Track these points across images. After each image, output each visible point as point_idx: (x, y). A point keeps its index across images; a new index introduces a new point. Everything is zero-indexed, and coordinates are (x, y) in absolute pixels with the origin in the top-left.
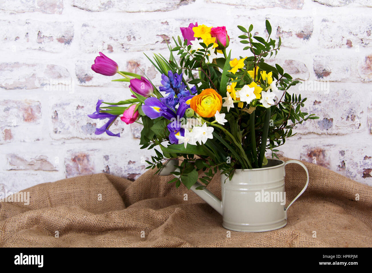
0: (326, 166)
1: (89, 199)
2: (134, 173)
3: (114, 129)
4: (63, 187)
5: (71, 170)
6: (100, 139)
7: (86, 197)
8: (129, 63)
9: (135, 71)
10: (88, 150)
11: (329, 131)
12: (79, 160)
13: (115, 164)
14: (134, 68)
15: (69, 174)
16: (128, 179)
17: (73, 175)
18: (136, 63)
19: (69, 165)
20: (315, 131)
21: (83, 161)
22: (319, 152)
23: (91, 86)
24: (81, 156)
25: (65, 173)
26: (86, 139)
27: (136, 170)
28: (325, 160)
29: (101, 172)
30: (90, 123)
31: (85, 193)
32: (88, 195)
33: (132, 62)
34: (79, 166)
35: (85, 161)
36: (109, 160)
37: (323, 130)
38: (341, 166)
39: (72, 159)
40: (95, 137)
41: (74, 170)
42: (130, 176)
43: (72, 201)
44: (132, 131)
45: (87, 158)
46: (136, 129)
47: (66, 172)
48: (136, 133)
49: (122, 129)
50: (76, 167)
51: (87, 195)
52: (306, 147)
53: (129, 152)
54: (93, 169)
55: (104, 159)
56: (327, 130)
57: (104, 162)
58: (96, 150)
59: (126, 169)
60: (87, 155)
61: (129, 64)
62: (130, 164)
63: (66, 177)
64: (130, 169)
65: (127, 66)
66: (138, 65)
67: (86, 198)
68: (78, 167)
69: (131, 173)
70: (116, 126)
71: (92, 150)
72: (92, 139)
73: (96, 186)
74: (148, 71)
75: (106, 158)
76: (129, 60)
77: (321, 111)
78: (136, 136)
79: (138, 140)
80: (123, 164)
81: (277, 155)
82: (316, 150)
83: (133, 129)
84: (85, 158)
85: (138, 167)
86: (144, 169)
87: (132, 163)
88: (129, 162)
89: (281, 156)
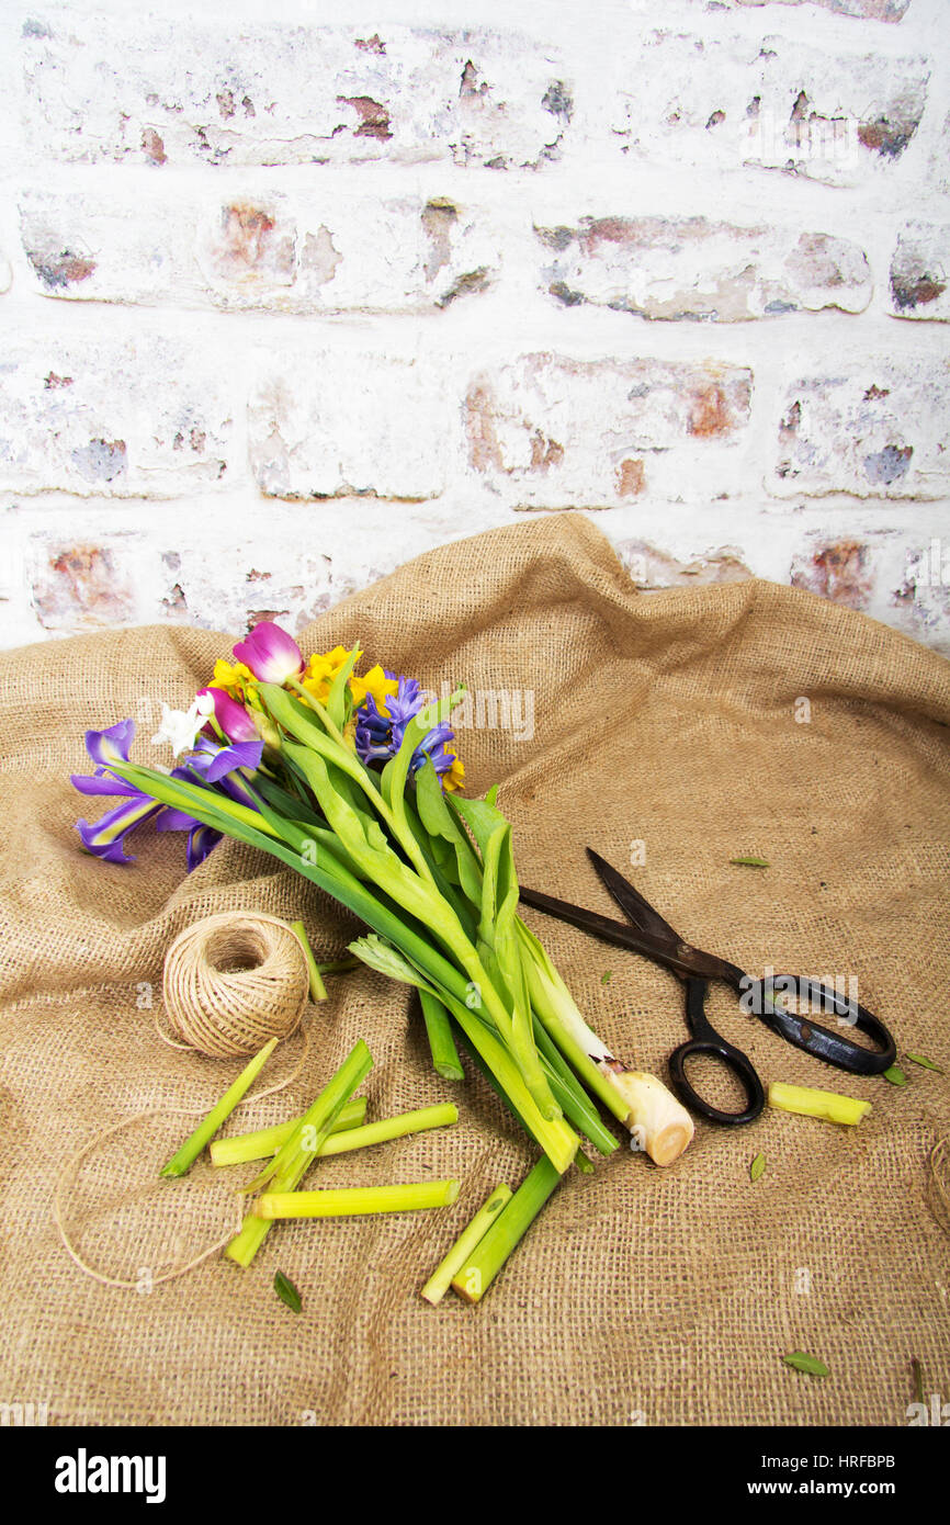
0: (860, 593)
2: (268, 607)
3: (192, 462)
5: (51, 597)
6: (145, 498)
8: (232, 212)
9: (258, 247)
10: (106, 534)
11: (893, 489)
12: (77, 564)
13: (203, 581)
14: (252, 234)
16: (249, 626)
18: (261, 213)
19: (42, 581)
20: (851, 488)
21: (90, 568)
22: (850, 552)
23: (91, 301)
24: (84, 553)
26: (92, 495)
27: (274, 599)
28: (862, 575)
29: (158, 606)
30: (103, 442)
33: (245, 212)
34: (80, 584)
35: (100, 570)
36: (182, 568)
37: (874, 485)
38: (902, 593)
39: (51, 563)
40: (127, 491)
41: (63, 598)
42: (254, 619)
44: (254, 473)
45: (104, 559)
46: (269, 464)
47: (36, 605)
48: (270, 478)
49: (221, 465)
50: (69, 589)
52: (815, 536)
53: (250, 542)
54: (128, 595)
55: (165, 564)
56: (889, 483)
57: (165, 574)
58: (132, 534)
59: (242, 595)
60: (102, 550)
61: (233, 216)
62: (254, 580)
64: (253, 596)
65: (226, 225)
66: (268, 225)
68: (76, 589)
69: (257, 608)
70: (195, 452)
71: (119, 534)
72: (114, 496)
74: (306, 248)
75: (172, 559)
76: (229, 202)
77: (883, 421)
78: (271, 489)
79: (278, 502)
80: (230, 580)
81: (725, 559)
82: (842, 546)
83: (258, 464)
84: (98, 558)
85: (282, 591)
86: (299, 598)
87: (258, 579)
88: (250, 576)
89: (735, 563)
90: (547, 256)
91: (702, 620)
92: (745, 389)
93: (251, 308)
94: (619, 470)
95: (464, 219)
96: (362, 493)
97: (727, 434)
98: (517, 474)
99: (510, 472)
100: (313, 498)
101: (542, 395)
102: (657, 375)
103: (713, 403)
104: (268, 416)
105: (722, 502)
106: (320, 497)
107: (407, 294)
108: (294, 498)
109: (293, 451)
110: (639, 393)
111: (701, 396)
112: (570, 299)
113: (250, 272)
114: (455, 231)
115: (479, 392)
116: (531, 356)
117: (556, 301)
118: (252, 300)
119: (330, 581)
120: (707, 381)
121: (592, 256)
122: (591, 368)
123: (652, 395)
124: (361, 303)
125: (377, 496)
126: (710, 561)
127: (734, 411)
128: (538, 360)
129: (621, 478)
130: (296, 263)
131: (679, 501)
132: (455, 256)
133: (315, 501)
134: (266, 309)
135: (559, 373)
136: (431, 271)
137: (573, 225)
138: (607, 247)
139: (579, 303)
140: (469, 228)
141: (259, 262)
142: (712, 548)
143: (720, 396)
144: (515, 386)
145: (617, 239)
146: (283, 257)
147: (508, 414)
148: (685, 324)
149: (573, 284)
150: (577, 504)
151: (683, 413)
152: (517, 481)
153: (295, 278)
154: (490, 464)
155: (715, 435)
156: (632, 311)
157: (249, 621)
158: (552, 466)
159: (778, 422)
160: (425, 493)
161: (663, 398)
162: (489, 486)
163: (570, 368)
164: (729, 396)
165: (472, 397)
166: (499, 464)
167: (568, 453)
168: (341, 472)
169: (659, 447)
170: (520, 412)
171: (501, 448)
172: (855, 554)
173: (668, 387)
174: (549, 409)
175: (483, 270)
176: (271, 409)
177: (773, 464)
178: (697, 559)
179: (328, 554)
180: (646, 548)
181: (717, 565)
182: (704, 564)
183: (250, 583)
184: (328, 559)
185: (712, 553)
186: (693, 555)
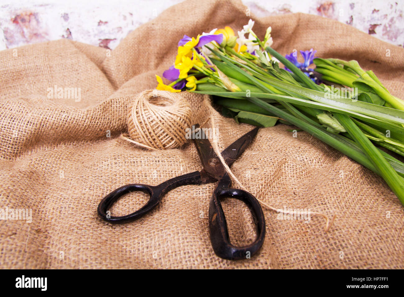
1: (51, 78)
2: (107, 38)
4: (6, 61)
5: (12, 37)
7: (46, 75)
10: (36, 6)
12: (23, 20)
13: (79, 26)
15: (11, 43)
16: (100, 46)
17: (18, 44)
19: (8, 28)
21: (30, 21)
22: (329, 6)
24: (26, 15)
25: (3, 40)
27: (109, 33)
28: (334, 15)
29: (61, 38)
31: (43, 69)
32: (50, 72)
34: (25, 30)
35: (34, 22)
36: (70, 20)
38: (349, 22)
39: (11, 19)
41: (18, 37)
42: (102, 43)
43: (25, 83)
45: (35, 18)
47: (5, 40)
50: (20, 32)
51: (47, 72)
53: (98, 8)
54: (47, 34)
55: (62, 19)
57: (62, 23)
58: (47, 5)
59: (96, 32)
60: (34, 13)
62: (101, 25)
63: (7, 47)
64: (101, 32)
67: (46, 77)
68: (23, 32)
69: (103, 38)
71: (41, 6)
73: (60, 57)
75: (66, 17)
80: (91, 25)
81: (285, 10)
82: (326, 3)
84: (33, 17)
85: (113, 30)
86: (120, 32)
87: (103, 24)
88: (99, 23)
89: (289, 11)
91: (283, 26)
119: (133, 24)
126: (280, 11)
142: (280, 5)
157: (100, 44)
172: (331, 6)
178: (275, 10)
179: (131, 12)
180: (256, 6)
181: (282, 12)
182: (278, 12)
183: (99, 26)
184: (131, 14)
185: (280, 7)
186: (273, 8)
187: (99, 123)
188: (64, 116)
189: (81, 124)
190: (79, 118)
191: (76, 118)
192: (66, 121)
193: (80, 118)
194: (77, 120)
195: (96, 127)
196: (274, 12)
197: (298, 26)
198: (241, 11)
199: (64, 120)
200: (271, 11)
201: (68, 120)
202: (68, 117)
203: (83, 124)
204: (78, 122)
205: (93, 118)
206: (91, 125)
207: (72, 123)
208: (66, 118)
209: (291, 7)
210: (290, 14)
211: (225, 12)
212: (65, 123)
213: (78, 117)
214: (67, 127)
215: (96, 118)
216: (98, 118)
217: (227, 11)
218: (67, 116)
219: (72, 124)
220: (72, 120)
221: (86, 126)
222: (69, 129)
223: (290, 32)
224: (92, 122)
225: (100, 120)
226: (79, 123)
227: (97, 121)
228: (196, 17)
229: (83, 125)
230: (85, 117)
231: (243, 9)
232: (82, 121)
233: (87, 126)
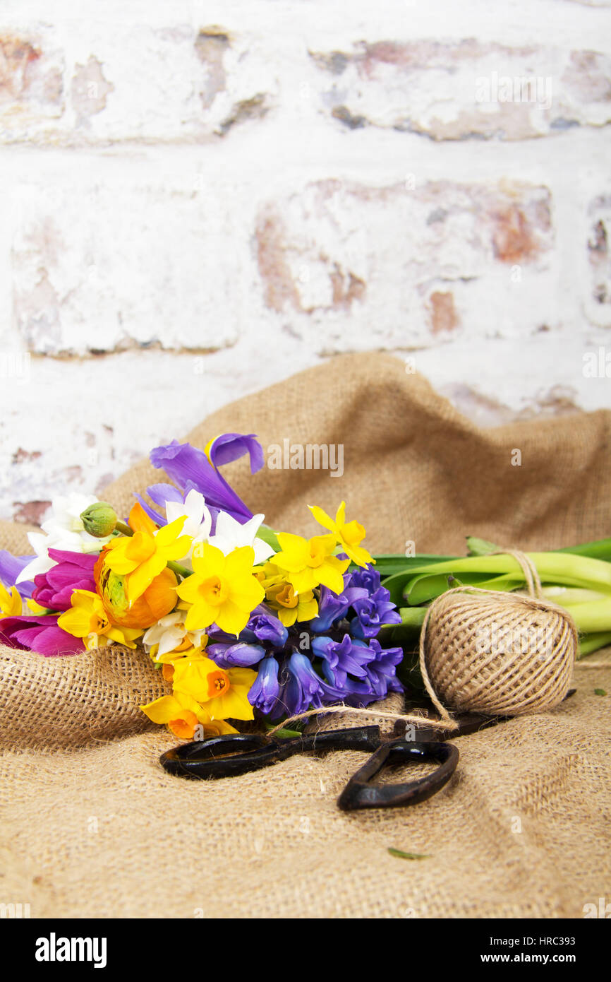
2: (37, 497)
9: (24, 78)
14: (18, 65)
16: (17, 522)
18: (26, 44)
27: (45, 484)
33: (9, 43)
42: (22, 513)
44: (20, 328)
46: (37, 317)
48: (38, 334)
53: (15, 413)
59: (6, 483)
62: (21, 462)
64: (20, 482)
66: (34, 55)
69: (25, 499)
74: (75, 79)
78: (40, 347)
79: (49, 363)
81: (558, 401)
83: (24, 317)
85: (55, 474)
86: (77, 481)
87: (26, 460)
88: (16, 456)
89: (570, 406)
90: (326, 81)
91: (558, 450)
92: (544, 207)
93: (16, 142)
94: (429, 304)
95: (238, 47)
96: (146, 346)
97: (535, 258)
98: (318, 315)
99: (310, 311)
100: (89, 355)
101: (335, 224)
102: (451, 198)
103: (514, 225)
104: (36, 260)
105: (543, 335)
106: (98, 353)
107: (184, 123)
108: (67, 356)
109: (65, 301)
110: (438, 218)
111: (502, 218)
112: (355, 123)
113: (15, 104)
114: (229, 58)
115: (269, 224)
116: (319, 183)
117: (339, 125)
118: (17, 134)
119: (113, 457)
120: (504, 202)
121: (371, 79)
122: (384, 193)
123: (451, 220)
124: (134, 134)
125: (163, 349)
126: (543, 405)
127: (538, 233)
128: (327, 188)
129: (431, 312)
130: (64, 94)
131: (498, 336)
132: (231, 82)
133: (90, 359)
134: (33, 143)
135: (350, 200)
136: (207, 100)
137: (347, 49)
138: (384, 70)
139: (363, 126)
140: (243, 55)
141: (25, 94)
142: (541, 389)
143: (521, 218)
144: (306, 216)
145: (393, 61)
146: (50, 88)
147: (301, 246)
148: (472, 145)
149: (354, 108)
150: (388, 345)
151: (486, 238)
152: (318, 322)
153: (63, 110)
154: (287, 305)
155: (523, 260)
156: (419, 132)
157: (15, 515)
158: (355, 303)
159: (584, 243)
160: (217, 342)
161: (461, 222)
162: (288, 330)
163: (362, 194)
164: (530, 216)
165: (261, 230)
166: (297, 304)
167: (370, 288)
168: (121, 322)
169: (467, 274)
170: (314, 243)
171: (298, 285)
173: (466, 210)
174: (344, 240)
175: (261, 96)
176: (39, 252)
177: (588, 291)
178: (528, 403)
179: (109, 424)
180: (470, 394)
181: (551, 410)
182: (537, 409)
183: (16, 466)
184: (110, 429)
185: (543, 395)
186: (523, 399)
187: (91, 692)
188: (8, 670)
189: (48, 690)
190: (43, 676)
191: (38, 675)
192: (15, 682)
193: (47, 674)
194: (40, 679)
195: (84, 701)
196: (526, 410)
197: (603, 447)
198: (430, 410)
199: (8, 681)
200: (517, 406)
201: (19, 680)
202: (19, 671)
203: (52, 691)
204: (42, 686)
205: (77, 677)
206: (71, 696)
207: (28, 688)
208: (15, 674)
209: (575, 392)
210: (574, 414)
211: (384, 416)
212: (12, 689)
213: (42, 672)
214: (16, 697)
215: (84, 679)
216: (87, 680)
217: (390, 413)
218: (16, 670)
219: (28, 691)
220: (29, 678)
221: (60, 697)
222: (20, 704)
223: (581, 467)
224: (74, 688)
225: (92, 685)
226: (44, 689)
227: (85, 688)
228: (303, 433)
229: (54, 695)
230: (57, 674)
231: (437, 405)
232: (51, 682)
233: (63, 699)
